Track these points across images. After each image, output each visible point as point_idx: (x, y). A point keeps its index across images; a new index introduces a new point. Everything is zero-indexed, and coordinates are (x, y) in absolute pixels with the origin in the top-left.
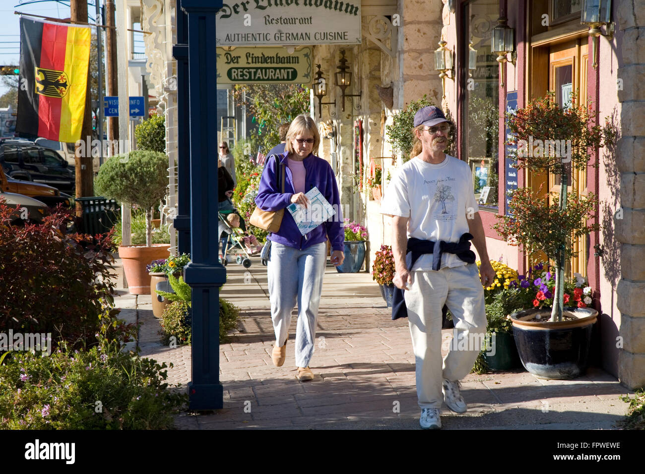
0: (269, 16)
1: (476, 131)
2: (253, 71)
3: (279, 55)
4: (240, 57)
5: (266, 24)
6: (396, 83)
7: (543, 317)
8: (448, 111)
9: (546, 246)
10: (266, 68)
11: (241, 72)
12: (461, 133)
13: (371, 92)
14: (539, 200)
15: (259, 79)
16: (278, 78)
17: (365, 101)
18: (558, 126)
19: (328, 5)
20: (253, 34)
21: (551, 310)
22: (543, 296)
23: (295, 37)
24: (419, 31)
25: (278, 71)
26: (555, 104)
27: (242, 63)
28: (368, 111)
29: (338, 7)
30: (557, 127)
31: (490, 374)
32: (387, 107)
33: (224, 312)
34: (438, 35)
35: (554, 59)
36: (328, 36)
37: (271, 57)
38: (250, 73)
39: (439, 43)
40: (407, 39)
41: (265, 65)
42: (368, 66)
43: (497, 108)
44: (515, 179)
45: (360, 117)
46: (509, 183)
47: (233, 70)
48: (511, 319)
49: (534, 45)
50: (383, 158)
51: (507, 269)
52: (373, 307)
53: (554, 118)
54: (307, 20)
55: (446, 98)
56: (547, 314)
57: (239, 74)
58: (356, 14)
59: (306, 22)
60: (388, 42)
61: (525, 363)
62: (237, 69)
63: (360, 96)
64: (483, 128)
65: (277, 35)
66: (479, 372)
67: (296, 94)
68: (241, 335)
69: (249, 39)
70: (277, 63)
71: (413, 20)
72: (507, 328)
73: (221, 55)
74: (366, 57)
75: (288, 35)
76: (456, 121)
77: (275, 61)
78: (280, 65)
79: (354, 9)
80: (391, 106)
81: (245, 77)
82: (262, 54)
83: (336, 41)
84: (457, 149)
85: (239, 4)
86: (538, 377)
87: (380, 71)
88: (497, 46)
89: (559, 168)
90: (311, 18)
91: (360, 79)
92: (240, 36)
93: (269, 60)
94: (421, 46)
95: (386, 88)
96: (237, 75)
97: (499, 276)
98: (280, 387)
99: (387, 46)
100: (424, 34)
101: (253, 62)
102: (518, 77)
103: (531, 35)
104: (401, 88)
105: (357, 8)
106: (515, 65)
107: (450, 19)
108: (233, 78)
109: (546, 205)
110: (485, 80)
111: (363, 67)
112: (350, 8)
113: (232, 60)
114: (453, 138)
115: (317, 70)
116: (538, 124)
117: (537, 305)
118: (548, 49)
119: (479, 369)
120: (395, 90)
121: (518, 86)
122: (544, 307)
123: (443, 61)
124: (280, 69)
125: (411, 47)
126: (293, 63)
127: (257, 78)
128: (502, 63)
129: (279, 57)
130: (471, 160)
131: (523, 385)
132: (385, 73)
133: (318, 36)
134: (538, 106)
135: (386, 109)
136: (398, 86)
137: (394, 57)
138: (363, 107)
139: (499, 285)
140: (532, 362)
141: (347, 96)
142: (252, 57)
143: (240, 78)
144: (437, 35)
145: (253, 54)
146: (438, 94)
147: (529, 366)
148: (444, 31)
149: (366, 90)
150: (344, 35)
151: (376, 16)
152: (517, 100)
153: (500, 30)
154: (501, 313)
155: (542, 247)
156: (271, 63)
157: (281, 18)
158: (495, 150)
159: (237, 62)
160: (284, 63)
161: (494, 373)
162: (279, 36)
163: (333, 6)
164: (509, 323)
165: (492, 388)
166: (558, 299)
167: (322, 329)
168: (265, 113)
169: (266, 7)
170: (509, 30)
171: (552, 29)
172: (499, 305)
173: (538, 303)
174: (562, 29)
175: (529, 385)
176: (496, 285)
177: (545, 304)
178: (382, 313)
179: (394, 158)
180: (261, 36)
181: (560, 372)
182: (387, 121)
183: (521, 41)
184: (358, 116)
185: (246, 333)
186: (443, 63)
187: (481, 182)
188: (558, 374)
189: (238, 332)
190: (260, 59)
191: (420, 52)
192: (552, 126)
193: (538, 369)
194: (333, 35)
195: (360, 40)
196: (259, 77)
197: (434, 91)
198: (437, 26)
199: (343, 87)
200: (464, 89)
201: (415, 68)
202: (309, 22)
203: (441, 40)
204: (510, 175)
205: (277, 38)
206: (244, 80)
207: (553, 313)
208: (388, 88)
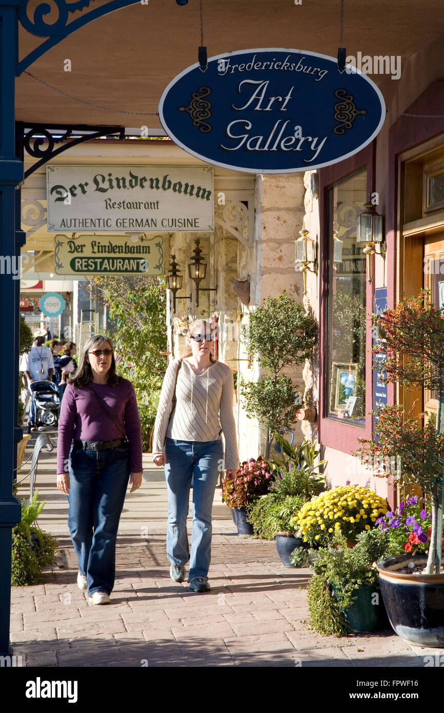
0: (110, 200)
1: (342, 330)
2: (99, 261)
3: (127, 245)
4: (84, 246)
5: (107, 208)
6: (253, 276)
7: (416, 566)
8: (310, 309)
9: (420, 479)
10: (113, 259)
11: (85, 262)
12: (324, 333)
13: (227, 286)
14: (411, 421)
15: (105, 270)
16: (126, 269)
17: (221, 296)
18: (435, 331)
19: (177, 188)
20: (91, 220)
21: (426, 557)
22: (417, 539)
23: (140, 223)
24: (278, 218)
25: (127, 261)
26: (431, 305)
27: (87, 252)
28: (224, 307)
29: (188, 191)
30: (433, 333)
31: (351, 637)
32: (243, 303)
33: (39, 545)
34: (300, 224)
35: (430, 251)
36: (177, 223)
37: (119, 247)
38: (95, 263)
39: (300, 232)
40: (265, 228)
41: (112, 255)
42: (224, 257)
43: (365, 305)
44: (384, 390)
45: (216, 313)
46: (377, 395)
47: (77, 260)
48: (377, 568)
49: (407, 233)
50: (239, 360)
51: (374, 496)
52: (221, 534)
53: (430, 322)
54: (154, 205)
55: (307, 294)
56: (422, 561)
57: (84, 264)
58: (208, 199)
59: (153, 206)
60: (245, 230)
61: (394, 625)
62: (81, 258)
63: (216, 290)
64: (349, 329)
65: (119, 221)
66: (338, 634)
67: (151, 287)
68: (60, 572)
69: (87, 225)
70: (125, 253)
71: (272, 206)
72: (372, 580)
73: (63, 243)
74: (222, 247)
75: (131, 221)
76: (318, 320)
77: (124, 251)
78: (129, 255)
79: (207, 193)
80: (248, 302)
81: (90, 267)
82: (110, 242)
83: (185, 229)
84: (320, 353)
85: (77, 186)
86: (411, 643)
87: (236, 263)
88: (364, 235)
89: (436, 383)
90: (157, 202)
91: (216, 271)
92: (77, 221)
93: (117, 250)
94: (281, 235)
95: (242, 282)
96: (81, 265)
97: (366, 506)
98: (90, 652)
99: (244, 236)
100: (284, 222)
101: (99, 252)
102: (388, 271)
103: (402, 223)
104: (258, 282)
105: (209, 193)
106: (384, 257)
107: (312, 205)
108: (77, 268)
109: (420, 427)
110: (352, 275)
111: (220, 258)
112: (201, 192)
113: (76, 249)
114: (316, 339)
115: (172, 261)
116: (410, 329)
117: (410, 550)
118: (423, 239)
119: (338, 630)
120: (252, 284)
121: (388, 282)
122: (417, 553)
123: (304, 252)
124: (129, 259)
125: (269, 236)
126: (143, 253)
127: (103, 268)
128: (370, 255)
129: (128, 246)
130: (335, 365)
131: (391, 654)
132: (242, 265)
133: (165, 223)
134: (409, 306)
135: (242, 304)
136: (255, 280)
137: (251, 247)
138: (218, 302)
139: (365, 517)
140: (403, 624)
141: (201, 289)
142: (99, 247)
143: (84, 269)
144: (298, 223)
145: (99, 243)
146: (299, 289)
147: (399, 629)
148: (306, 219)
149: (222, 284)
150: (195, 222)
151: (231, 201)
152: (387, 298)
153: (368, 217)
154: (365, 560)
155: (415, 480)
156: (119, 253)
157: (124, 202)
158: (362, 354)
159: (82, 251)
160: (134, 253)
161: (356, 635)
162: (122, 222)
163: (183, 189)
164: (375, 573)
165: (354, 658)
166: (435, 544)
167: (158, 565)
168: (117, 307)
169: (108, 189)
170: (377, 217)
171: (428, 216)
172: (363, 550)
173: (411, 548)
174: (438, 216)
175: (399, 655)
176: (362, 517)
177: (419, 549)
178: (231, 543)
179: (250, 361)
180: (101, 221)
181: (438, 638)
182: (243, 319)
183: (391, 229)
184: (213, 312)
185: (67, 569)
186: (305, 255)
187: (347, 391)
188: (435, 640)
189: (58, 568)
190: (107, 248)
191: (280, 243)
192: (427, 332)
193: (410, 633)
194: (183, 222)
195: (213, 227)
196: (106, 268)
197: (295, 286)
198: (299, 214)
199: (198, 280)
200: (328, 284)
201: (274, 260)
202: (156, 207)
203: (303, 229)
204: (379, 385)
205: (119, 225)
206: (89, 271)
207: (429, 561)
208: (244, 282)
